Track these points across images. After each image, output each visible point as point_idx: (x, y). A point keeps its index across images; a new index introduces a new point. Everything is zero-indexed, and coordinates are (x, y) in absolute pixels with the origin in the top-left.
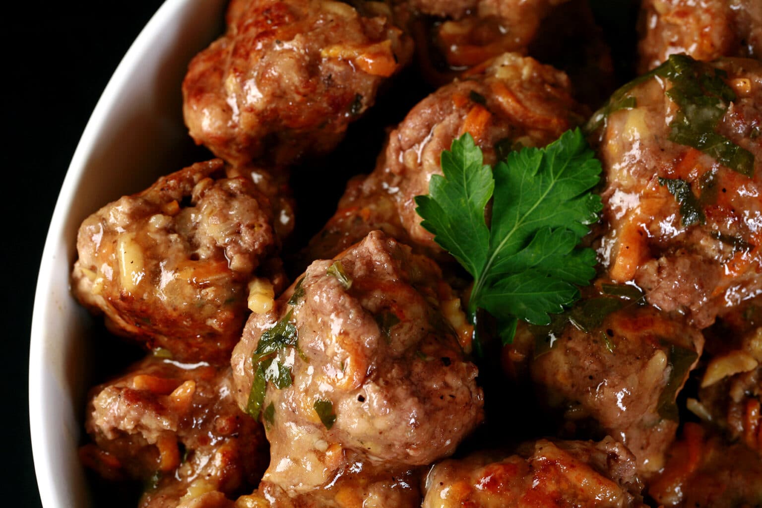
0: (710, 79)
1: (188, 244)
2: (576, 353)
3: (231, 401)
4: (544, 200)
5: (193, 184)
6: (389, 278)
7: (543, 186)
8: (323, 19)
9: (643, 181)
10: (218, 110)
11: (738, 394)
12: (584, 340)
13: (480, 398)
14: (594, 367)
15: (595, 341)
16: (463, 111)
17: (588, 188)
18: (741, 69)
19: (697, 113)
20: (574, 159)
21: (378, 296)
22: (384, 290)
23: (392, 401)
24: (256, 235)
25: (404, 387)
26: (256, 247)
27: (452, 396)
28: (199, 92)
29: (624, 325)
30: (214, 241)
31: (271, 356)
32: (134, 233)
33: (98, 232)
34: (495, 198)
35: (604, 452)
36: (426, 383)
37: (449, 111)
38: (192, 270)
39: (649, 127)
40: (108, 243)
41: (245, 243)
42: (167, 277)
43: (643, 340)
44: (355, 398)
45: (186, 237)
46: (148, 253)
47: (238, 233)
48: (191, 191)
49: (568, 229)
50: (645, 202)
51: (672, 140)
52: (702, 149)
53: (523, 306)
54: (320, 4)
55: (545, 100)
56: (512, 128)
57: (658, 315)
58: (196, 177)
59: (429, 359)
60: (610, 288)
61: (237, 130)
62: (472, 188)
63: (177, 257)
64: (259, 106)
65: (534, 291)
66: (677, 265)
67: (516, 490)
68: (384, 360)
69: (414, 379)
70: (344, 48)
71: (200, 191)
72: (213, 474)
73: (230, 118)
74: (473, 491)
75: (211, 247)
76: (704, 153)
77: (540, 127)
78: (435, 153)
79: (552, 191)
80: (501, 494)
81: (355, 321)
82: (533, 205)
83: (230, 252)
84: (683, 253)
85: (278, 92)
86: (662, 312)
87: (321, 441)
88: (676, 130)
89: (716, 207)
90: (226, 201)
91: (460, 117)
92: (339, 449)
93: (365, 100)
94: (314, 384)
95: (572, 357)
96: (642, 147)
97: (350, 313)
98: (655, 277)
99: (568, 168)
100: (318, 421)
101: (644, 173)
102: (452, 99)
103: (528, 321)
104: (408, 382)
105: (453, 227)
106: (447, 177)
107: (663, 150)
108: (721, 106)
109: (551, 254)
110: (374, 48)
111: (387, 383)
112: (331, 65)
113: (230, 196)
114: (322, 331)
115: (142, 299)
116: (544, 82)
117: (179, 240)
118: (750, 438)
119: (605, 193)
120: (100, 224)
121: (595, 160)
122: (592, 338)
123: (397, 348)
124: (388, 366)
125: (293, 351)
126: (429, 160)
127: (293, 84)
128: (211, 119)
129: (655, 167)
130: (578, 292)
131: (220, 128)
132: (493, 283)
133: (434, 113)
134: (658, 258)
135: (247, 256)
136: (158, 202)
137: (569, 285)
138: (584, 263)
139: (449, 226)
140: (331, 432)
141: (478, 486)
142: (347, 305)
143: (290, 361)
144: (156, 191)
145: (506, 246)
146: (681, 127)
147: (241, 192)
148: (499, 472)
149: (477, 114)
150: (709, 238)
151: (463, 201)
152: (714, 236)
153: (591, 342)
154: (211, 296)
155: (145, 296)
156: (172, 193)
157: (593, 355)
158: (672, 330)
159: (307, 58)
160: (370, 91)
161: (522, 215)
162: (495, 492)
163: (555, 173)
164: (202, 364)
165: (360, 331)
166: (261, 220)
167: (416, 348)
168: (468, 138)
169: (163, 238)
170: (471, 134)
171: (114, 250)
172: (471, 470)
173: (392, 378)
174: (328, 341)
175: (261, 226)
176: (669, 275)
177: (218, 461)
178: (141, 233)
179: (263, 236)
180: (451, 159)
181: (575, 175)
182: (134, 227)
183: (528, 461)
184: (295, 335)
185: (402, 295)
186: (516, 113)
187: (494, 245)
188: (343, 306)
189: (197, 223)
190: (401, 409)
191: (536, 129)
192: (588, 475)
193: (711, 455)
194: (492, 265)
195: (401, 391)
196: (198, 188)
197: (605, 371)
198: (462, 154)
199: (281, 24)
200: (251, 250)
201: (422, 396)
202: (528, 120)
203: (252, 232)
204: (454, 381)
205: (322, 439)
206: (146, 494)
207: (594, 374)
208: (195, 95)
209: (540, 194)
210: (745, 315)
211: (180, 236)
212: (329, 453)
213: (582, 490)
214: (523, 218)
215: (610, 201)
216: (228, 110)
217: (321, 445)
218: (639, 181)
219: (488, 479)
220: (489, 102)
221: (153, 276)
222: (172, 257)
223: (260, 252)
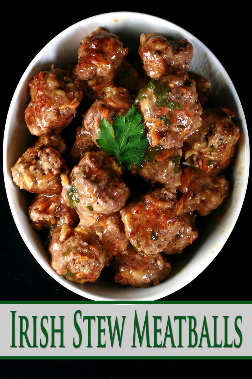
0: (163, 86)
1: (41, 171)
2: (149, 169)
3: (65, 204)
4: (129, 129)
5: (37, 153)
6: (95, 170)
7: (128, 126)
8: (57, 98)
9: (153, 119)
10: (37, 128)
11: (195, 159)
12: (150, 165)
13: (127, 189)
14: (154, 171)
15: (153, 165)
16: (101, 112)
17: (139, 123)
18: (170, 80)
19: (161, 98)
20: (134, 116)
21: (94, 176)
22: (95, 173)
23: (106, 202)
24: (58, 164)
25: (107, 197)
26: (59, 167)
27: (120, 194)
28: (30, 123)
29: (159, 158)
30: (48, 169)
31: (72, 196)
32: (27, 173)
33: (17, 174)
34: (116, 133)
35: (163, 193)
36: (113, 194)
37: (97, 112)
38: (45, 179)
39: (150, 104)
40: (21, 176)
41: (56, 167)
42: (39, 182)
43: (165, 160)
44: (96, 203)
45: (40, 169)
46: (32, 177)
47: (53, 164)
48: (37, 155)
49: (137, 135)
50: (155, 123)
51: (157, 106)
52: (166, 106)
53: (132, 160)
54: (54, 92)
55: (121, 99)
56: (115, 111)
57: (167, 151)
58: (38, 150)
59: (112, 187)
60: (152, 148)
61: (43, 132)
62: (109, 132)
63: (40, 176)
64: (48, 126)
65: (134, 155)
66: (168, 138)
67: (143, 211)
68: (100, 192)
69: (109, 194)
70: (65, 106)
71: (40, 155)
72: (66, 223)
73: (41, 129)
74: (133, 215)
75: (48, 170)
76: (167, 107)
77: (122, 108)
78: (97, 126)
79: (130, 126)
80: (140, 214)
81: (90, 186)
82: (127, 131)
83: (53, 170)
84: (169, 134)
85: (51, 122)
86: (168, 150)
87: (91, 214)
88: (157, 104)
89: (174, 120)
90: (47, 157)
91: (101, 113)
92: (96, 215)
93: (74, 114)
94: (85, 201)
95: (148, 170)
96: (150, 111)
97: (88, 184)
98: (163, 143)
99: (133, 119)
100: (89, 210)
101: (152, 117)
102: (97, 109)
103: (134, 163)
104: (108, 196)
105: (107, 143)
106: (102, 131)
107: (155, 110)
108: (167, 94)
109: (135, 143)
110: (72, 102)
111: (103, 198)
112: (63, 111)
113: (48, 154)
114: (83, 189)
115: (34, 189)
116: (120, 93)
117: (39, 171)
118: (201, 168)
119: (144, 123)
120: (17, 172)
121: (139, 114)
122: (152, 164)
123: (103, 187)
124: (102, 193)
125: (77, 194)
126: (96, 127)
127: (55, 119)
128: (36, 131)
129: (155, 115)
130: (145, 152)
131: (39, 133)
132: (122, 155)
133: (94, 114)
134: (163, 137)
135: (57, 169)
136: (30, 161)
137: (142, 151)
138: (145, 142)
139: (107, 144)
140: (93, 212)
141: (133, 213)
142: (87, 182)
143: (77, 196)
144: (28, 158)
145: (123, 144)
146: (158, 102)
147: (51, 153)
148: (138, 209)
149: (105, 112)
150: (174, 127)
151: (108, 136)
152: (175, 127)
153: (152, 165)
154: (52, 184)
155: (35, 188)
156: (33, 157)
157: (153, 168)
158: (172, 153)
159: (56, 111)
160: (75, 111)
161: (125, 135)
162: (138, 214)
163: (130, 122)
164: (54, 195)
165: (92, 187)
166: (58, 159)
167: (107, 185)
168: (104, 119)
169: (35, 172)
170: (105, 118)
171: (23, 178)
172: (131, 209)
173: (104, 196)
174: (85, 192)
175: (58, 161)
176: (167, 141)
177: (66, 219)
178: (29, 172)
179: (60, 163)
180: (102, 126)
181: (135, 120)
182: (26, 171)
183: (144, 203)
184: (76, 190)
185: (100, 173)
186: (115, 106)
187: (120, 145)
188: (86, 182)
189: (42, 164)
190: (109, 203)
191: (121, 109)
192: (160, 203)
193: (192, 176)
194: (121, 150)
195: (107, 199)
196: (39, 154)
197: (158, 171)
198: (104, 124)
199: (46, 102)
200: (58, 168)
201: (113, 198)
202: (119, 107)
203: (57, 163)
204: (120, 190)
205: (91, 213)
206: (51, 231)
207: (155, 173)
208: (29, 124)
209: (127, 128)
210: (190, 140)
211: (39, 169)
212: (94, 216)
213: (160, 207)
214: (125, 136)
215: (146, 125)
216: (39, 128)
217: (92, 215)
218: (152, 119)
219: (136, 211)
220: (107, 105)
221: (36, 182)
222: (39, 176)
223: (60, 167)
